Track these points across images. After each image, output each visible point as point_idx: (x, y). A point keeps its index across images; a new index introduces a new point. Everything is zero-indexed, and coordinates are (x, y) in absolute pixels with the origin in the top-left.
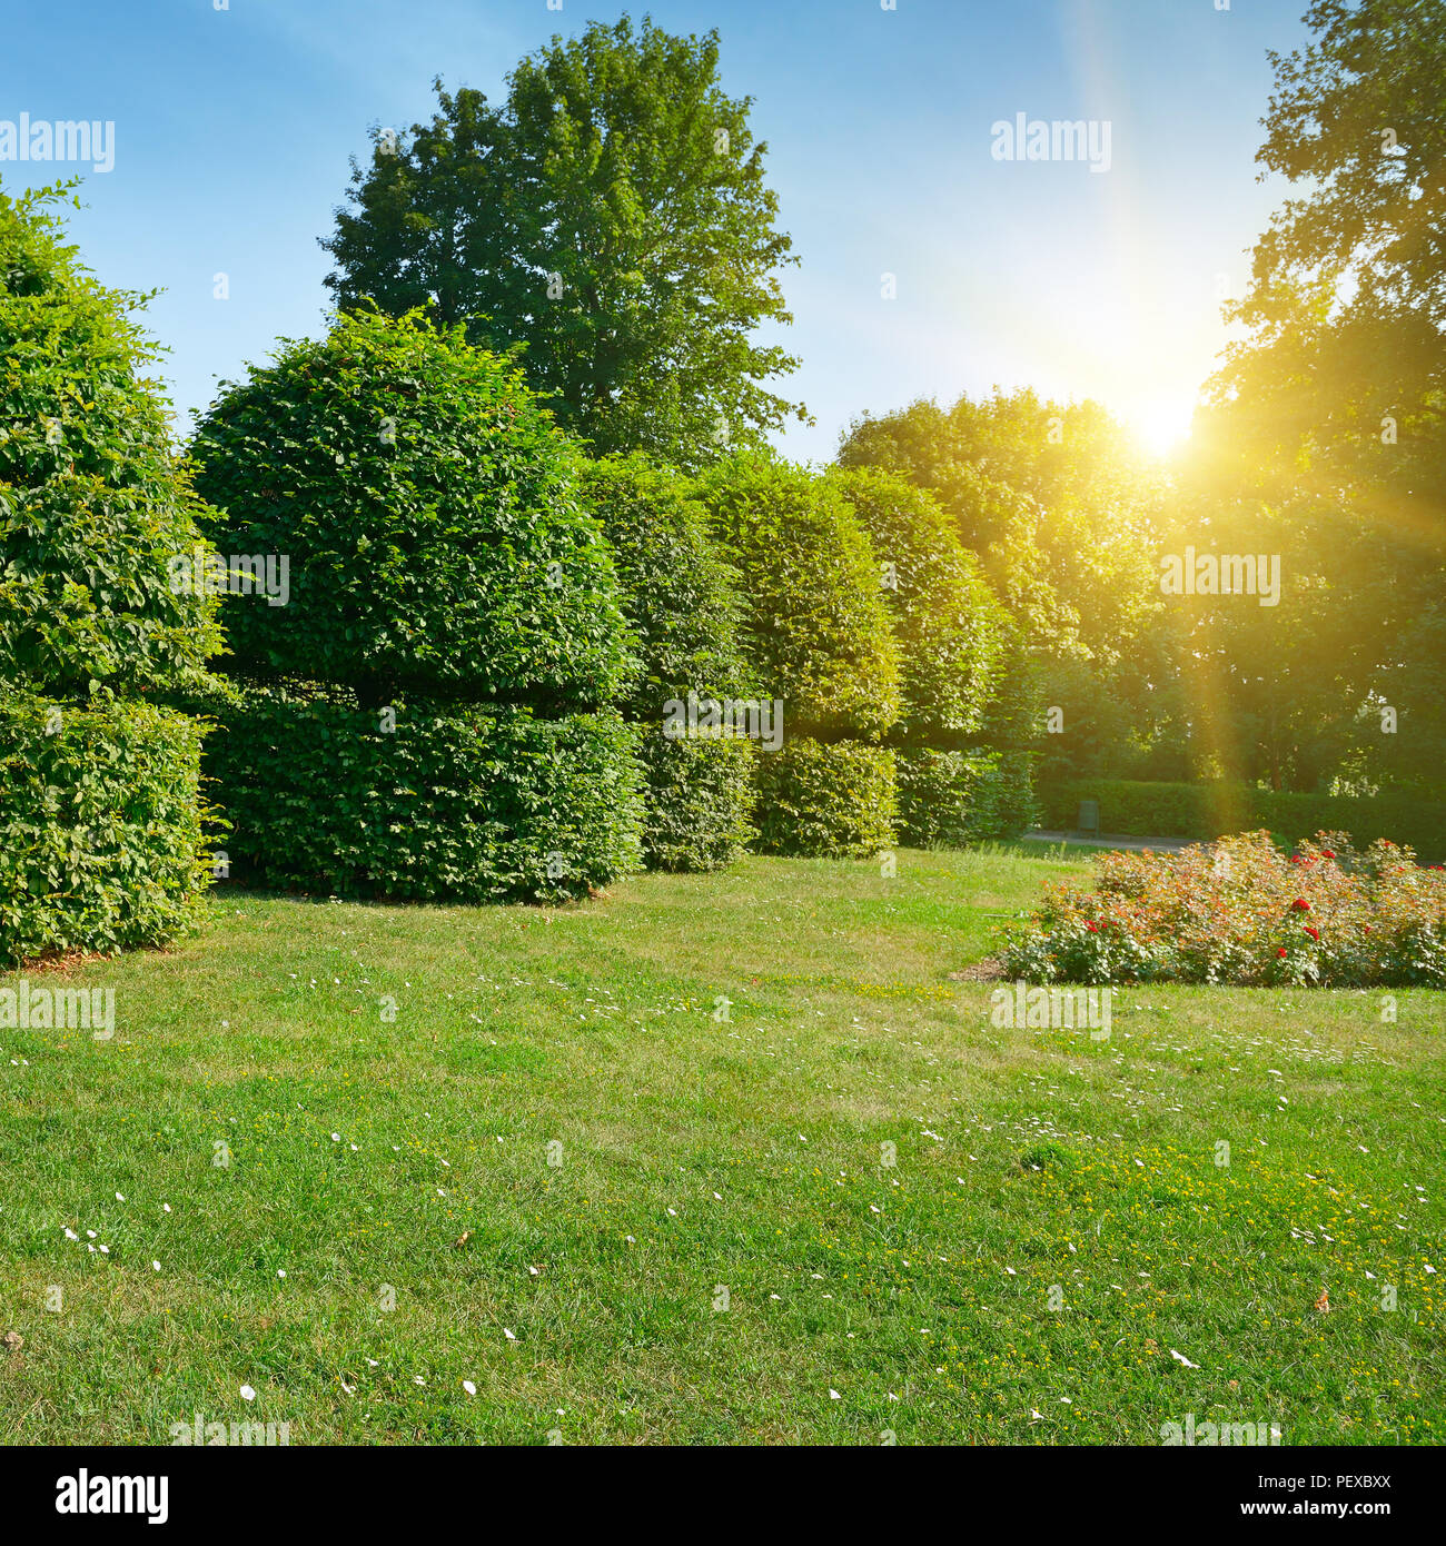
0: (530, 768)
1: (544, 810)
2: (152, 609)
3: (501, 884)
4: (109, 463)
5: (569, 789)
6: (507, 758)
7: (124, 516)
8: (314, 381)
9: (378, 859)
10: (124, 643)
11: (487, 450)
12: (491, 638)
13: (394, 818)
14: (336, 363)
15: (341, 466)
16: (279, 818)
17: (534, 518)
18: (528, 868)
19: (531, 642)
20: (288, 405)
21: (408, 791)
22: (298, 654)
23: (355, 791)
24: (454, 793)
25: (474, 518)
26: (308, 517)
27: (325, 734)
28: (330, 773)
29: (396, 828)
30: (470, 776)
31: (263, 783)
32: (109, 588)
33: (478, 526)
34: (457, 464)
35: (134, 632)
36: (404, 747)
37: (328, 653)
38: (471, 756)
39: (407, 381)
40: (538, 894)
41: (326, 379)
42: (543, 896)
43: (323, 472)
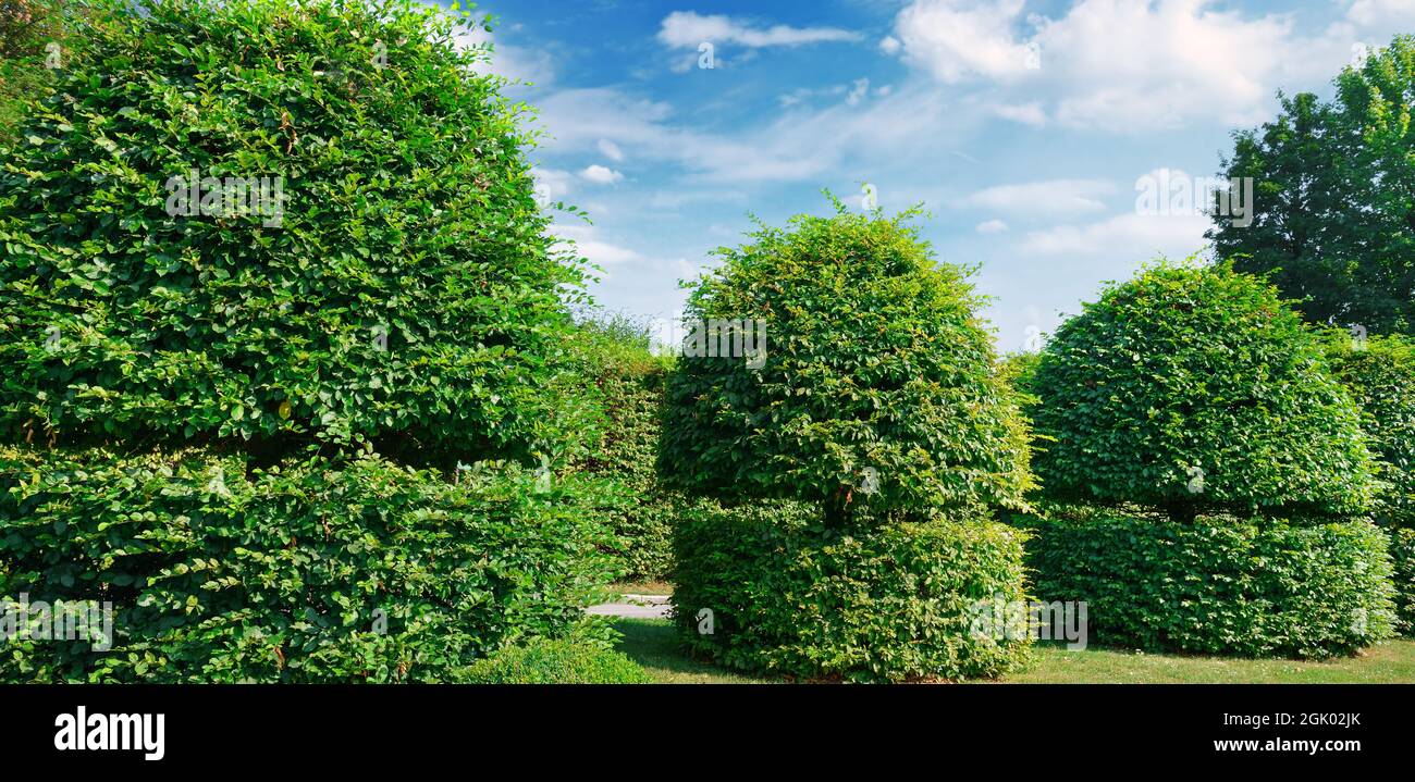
0: (1289, 562)
1: (1303, 591)
2: (976, 462)
3: (1270, 644)
4: (946, 373)
5: (1323, 576)
6: (1271, 555)
7: (956, 404)
8: (1119, 308)
9: (1175, 625)
10: (957, 484)
11: (1246, 343)
12: (1252, 472)
13: (1186, 597)
14: (1136, 294)
15: (1136, 362)
16: (1104, 596)
17: (1285, 387)
18: (1294, 633)
19: (1284, 473)
20: (1101, 324)
21: (1194, 578)
22: (1111, 487)
23: (1155, 578)
24: (1228, 579)
25: (1236, 390)
26: (1114, 398)
27: (1133, 540)
28: (1137, 565)
29: (1186, 604)
30: (1241, 568)
31: (1092, 574)
32: (944, 450)
33: (1238, 395)
34: (1222, 354)
35: (964, 477)
36: (1190, 548)
37: (1132, 486)
38: (1241, 554)
39: (1185, 301)
40: (1301, 651)
41: (1128, 306)
42: (1306, 653)
43: (1126, 367)
